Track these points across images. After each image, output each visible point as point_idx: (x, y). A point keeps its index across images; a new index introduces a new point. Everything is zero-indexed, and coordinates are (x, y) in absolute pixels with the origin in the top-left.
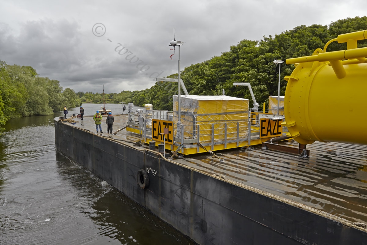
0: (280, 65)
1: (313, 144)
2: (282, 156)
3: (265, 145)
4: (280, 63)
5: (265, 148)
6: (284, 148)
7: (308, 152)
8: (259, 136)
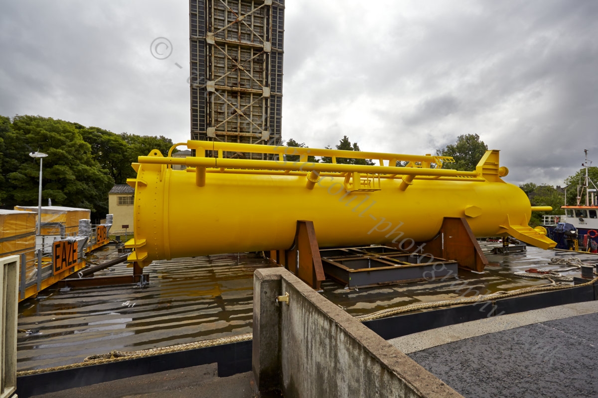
0: (41, 159)
1: (150, 265)
2: (100, 294)
3: (68, 284)
4: (41, 157)
5: (67, 289)
6: (106, 280)
7: (147, 277)
8: (50, 271)
